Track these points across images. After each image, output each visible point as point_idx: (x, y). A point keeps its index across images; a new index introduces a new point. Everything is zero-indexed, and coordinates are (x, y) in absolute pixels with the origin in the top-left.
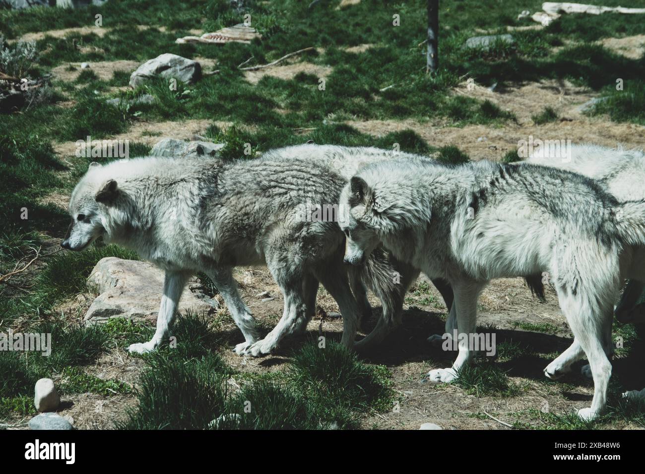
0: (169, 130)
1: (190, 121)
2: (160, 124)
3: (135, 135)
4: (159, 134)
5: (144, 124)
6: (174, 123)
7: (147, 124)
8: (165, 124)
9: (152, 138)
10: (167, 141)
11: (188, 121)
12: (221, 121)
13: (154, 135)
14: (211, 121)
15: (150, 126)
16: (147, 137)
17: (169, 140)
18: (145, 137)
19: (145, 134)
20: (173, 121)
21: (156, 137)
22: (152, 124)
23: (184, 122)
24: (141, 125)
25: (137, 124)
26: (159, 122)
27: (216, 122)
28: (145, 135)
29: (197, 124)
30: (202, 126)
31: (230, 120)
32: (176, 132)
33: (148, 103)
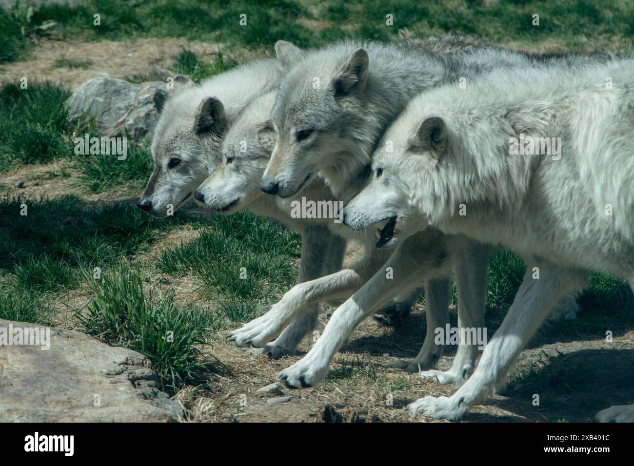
0: (105, 57)
1: (146, 40)
2: (89, 46)
3: (43, 66)
4: (87, 65)
5: (59, 45)
6: (116, 44)
7: (65, 45)
8: (99, 44)
9: (74, 72)
10: (98, 82)
11: (141, 41)
12: (203, 41)
13: (77, 66)
14: (183, 41)
15: (71, 50)
16: (64, 70)
17: (102, 81)
18: (60, 70)
19: (61, 63)
20: (113, 40)
21: (81, 70)
22: (75, 45)
23: (134, 42)
24: (53, 47)
25: (47, 45)
26: (87, 41)
27: (192, 44)
28: (61, 67)
29: (158, 46)
30: (167, 50)
31: (218, 39)
32: (118, 60)
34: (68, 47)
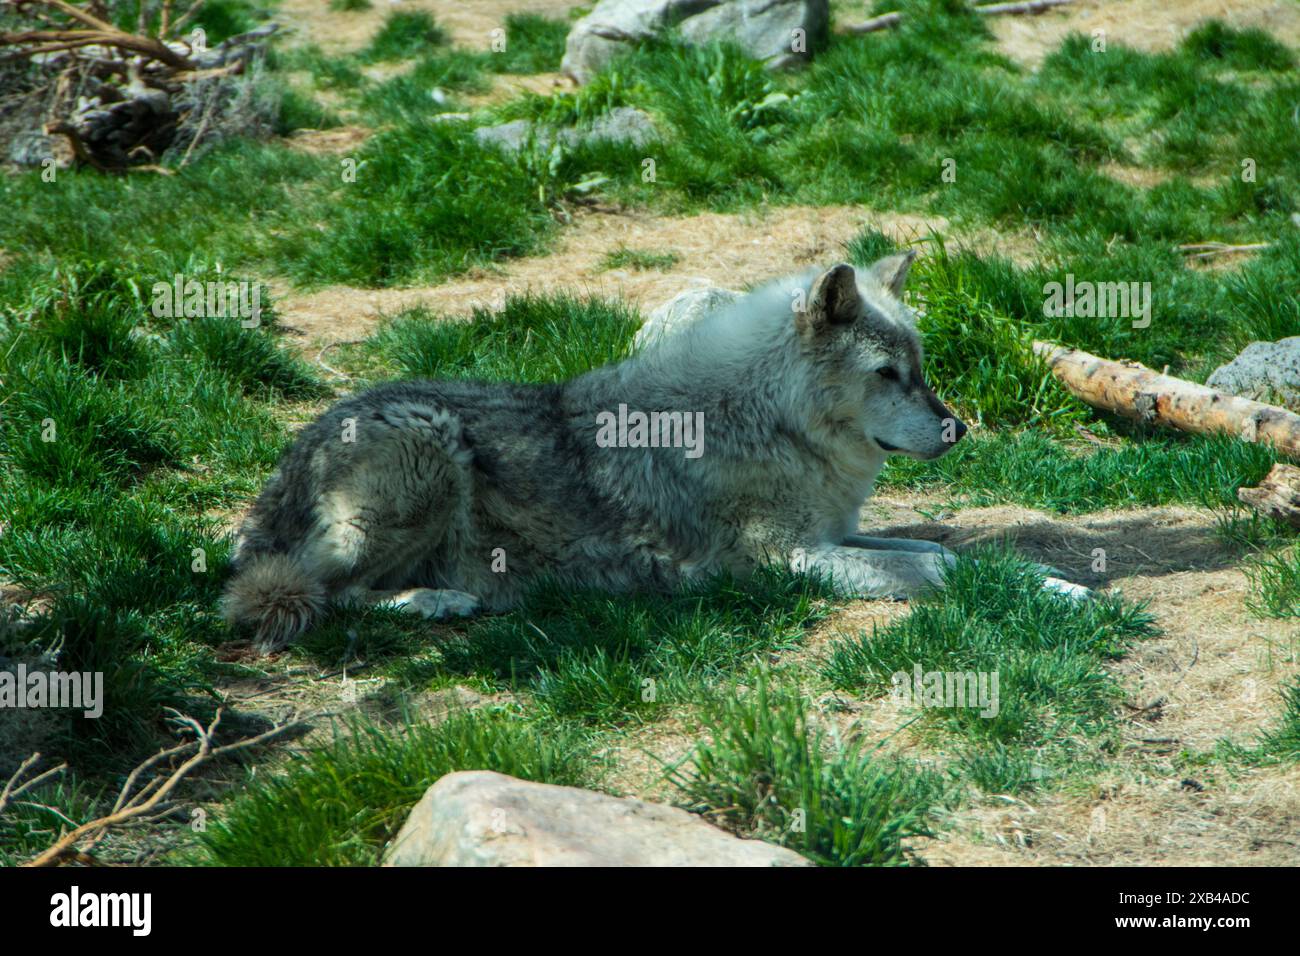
0: (706, 246)
1: (787, 212)
2: (672, 224)
3: (580, 265)
4: (669, 263)
5: (613, 223)
6: (727, 218)
7: (624, 221)
8: (692, 221)
9: (644, 276)
10: (698, 297)
11: (777, 212)
12: (904, 212)
13: (649, 265)
14: (864, 213)
15: (638, 231)
16: (624, 273)
17: (705, 295)
18: (616, 272)
19: (617, 260)
20: (721, 211)
21: (656, 273)
22: (645, 222)
23: (764, 214)
24: (601, 226)
25: (589, 222)
26: (667, 215)
27: (883, 217)
28: (618, 266)
29: (813, 223)
30: (831, 231)
31: (936, 209)
32: (732, 252)
33: (629, 141)
34: (629, 227)
